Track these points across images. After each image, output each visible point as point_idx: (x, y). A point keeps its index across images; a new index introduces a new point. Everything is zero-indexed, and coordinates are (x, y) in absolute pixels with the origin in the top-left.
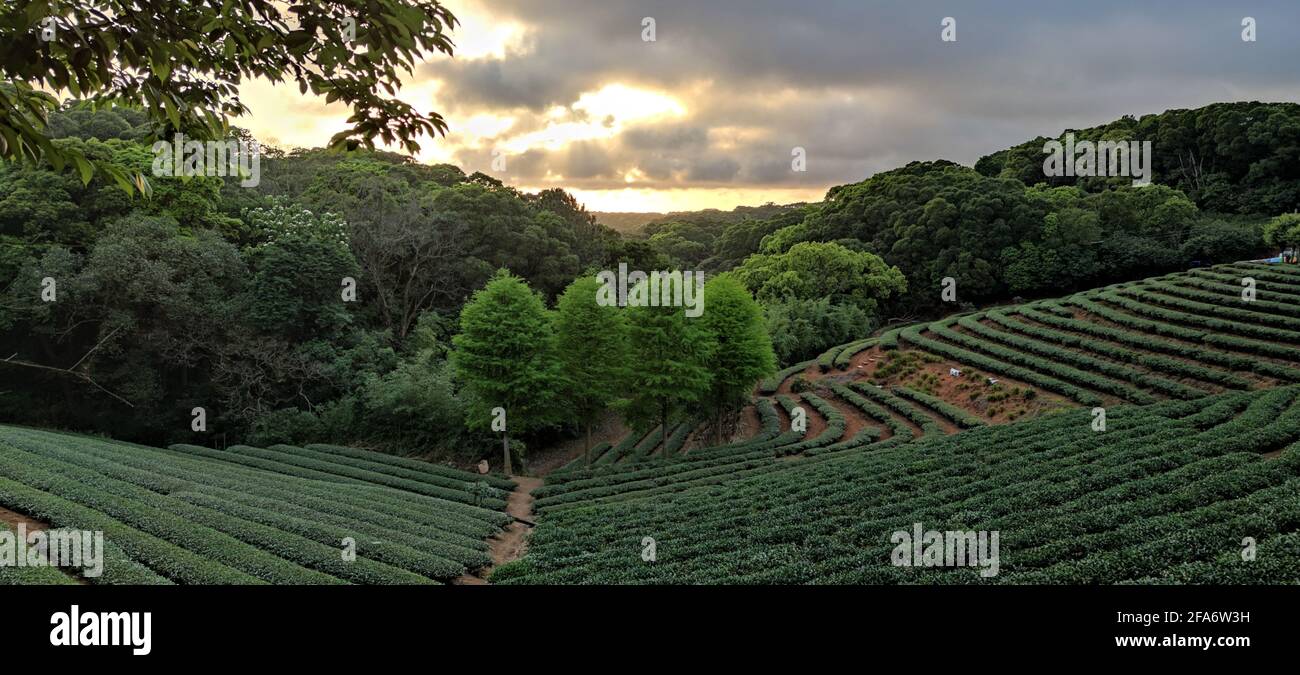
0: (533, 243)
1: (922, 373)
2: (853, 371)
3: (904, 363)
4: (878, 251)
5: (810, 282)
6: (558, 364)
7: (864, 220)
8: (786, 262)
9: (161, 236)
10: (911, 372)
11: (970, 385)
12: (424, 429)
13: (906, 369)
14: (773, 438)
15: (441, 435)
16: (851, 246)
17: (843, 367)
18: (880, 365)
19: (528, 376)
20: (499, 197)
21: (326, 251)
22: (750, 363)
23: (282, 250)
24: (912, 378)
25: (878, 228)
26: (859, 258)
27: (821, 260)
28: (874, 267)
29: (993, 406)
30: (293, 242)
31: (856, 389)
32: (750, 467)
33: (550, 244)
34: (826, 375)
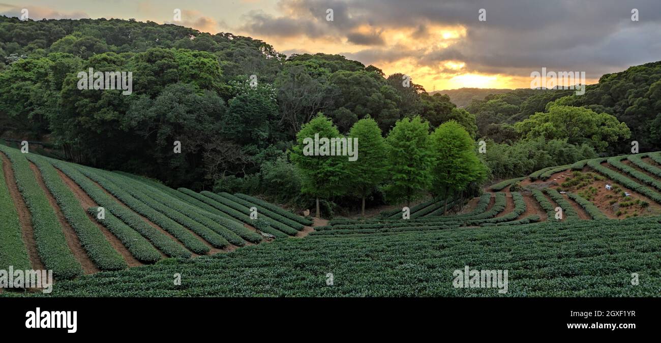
0: (375, 102)
1: (590, 186)
2: (549, 182)
3: (582, 179)
4: (615, 112)
5: (561, 129)
6: (342, 163)
7: (610, 94)
8: (548, 117)
9: (187, 93)
10: (584, 185)
11: (613, 195)
12: (286, 191)
13: (582, 183)
14: (476, 214)
15: (293, 195)
16: (596, 110)
17: (545, 179)
18: (567, 180)
19: (324, 169)
20: (361, 77)
21: (257, 102)
22: (461, 172)
23: (239, 101)
24: (584, 189)
25: (619, 99)
26: (598, 117)
27: (571, 117)
28: (608, 122)
29: (623, 210)
30: (244, 97)
31: (545, 193)
32: (441, 229)
33: (385, 103)
34: (533, 183)
